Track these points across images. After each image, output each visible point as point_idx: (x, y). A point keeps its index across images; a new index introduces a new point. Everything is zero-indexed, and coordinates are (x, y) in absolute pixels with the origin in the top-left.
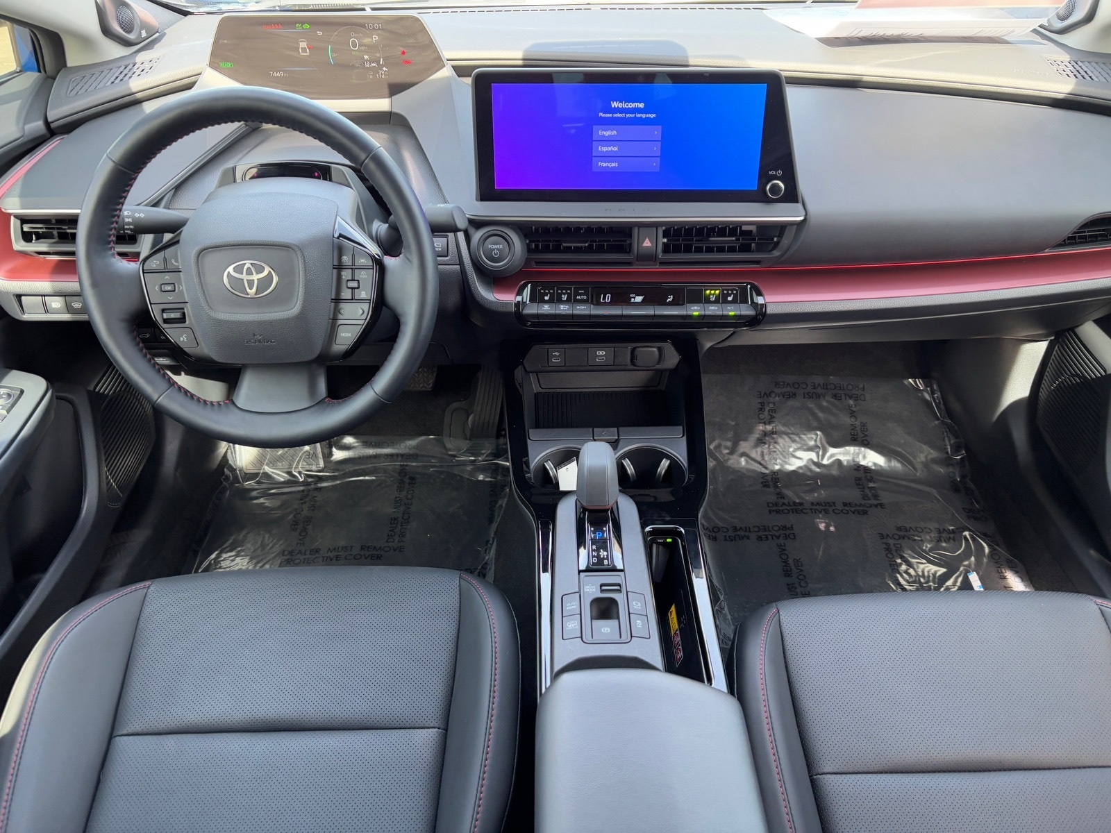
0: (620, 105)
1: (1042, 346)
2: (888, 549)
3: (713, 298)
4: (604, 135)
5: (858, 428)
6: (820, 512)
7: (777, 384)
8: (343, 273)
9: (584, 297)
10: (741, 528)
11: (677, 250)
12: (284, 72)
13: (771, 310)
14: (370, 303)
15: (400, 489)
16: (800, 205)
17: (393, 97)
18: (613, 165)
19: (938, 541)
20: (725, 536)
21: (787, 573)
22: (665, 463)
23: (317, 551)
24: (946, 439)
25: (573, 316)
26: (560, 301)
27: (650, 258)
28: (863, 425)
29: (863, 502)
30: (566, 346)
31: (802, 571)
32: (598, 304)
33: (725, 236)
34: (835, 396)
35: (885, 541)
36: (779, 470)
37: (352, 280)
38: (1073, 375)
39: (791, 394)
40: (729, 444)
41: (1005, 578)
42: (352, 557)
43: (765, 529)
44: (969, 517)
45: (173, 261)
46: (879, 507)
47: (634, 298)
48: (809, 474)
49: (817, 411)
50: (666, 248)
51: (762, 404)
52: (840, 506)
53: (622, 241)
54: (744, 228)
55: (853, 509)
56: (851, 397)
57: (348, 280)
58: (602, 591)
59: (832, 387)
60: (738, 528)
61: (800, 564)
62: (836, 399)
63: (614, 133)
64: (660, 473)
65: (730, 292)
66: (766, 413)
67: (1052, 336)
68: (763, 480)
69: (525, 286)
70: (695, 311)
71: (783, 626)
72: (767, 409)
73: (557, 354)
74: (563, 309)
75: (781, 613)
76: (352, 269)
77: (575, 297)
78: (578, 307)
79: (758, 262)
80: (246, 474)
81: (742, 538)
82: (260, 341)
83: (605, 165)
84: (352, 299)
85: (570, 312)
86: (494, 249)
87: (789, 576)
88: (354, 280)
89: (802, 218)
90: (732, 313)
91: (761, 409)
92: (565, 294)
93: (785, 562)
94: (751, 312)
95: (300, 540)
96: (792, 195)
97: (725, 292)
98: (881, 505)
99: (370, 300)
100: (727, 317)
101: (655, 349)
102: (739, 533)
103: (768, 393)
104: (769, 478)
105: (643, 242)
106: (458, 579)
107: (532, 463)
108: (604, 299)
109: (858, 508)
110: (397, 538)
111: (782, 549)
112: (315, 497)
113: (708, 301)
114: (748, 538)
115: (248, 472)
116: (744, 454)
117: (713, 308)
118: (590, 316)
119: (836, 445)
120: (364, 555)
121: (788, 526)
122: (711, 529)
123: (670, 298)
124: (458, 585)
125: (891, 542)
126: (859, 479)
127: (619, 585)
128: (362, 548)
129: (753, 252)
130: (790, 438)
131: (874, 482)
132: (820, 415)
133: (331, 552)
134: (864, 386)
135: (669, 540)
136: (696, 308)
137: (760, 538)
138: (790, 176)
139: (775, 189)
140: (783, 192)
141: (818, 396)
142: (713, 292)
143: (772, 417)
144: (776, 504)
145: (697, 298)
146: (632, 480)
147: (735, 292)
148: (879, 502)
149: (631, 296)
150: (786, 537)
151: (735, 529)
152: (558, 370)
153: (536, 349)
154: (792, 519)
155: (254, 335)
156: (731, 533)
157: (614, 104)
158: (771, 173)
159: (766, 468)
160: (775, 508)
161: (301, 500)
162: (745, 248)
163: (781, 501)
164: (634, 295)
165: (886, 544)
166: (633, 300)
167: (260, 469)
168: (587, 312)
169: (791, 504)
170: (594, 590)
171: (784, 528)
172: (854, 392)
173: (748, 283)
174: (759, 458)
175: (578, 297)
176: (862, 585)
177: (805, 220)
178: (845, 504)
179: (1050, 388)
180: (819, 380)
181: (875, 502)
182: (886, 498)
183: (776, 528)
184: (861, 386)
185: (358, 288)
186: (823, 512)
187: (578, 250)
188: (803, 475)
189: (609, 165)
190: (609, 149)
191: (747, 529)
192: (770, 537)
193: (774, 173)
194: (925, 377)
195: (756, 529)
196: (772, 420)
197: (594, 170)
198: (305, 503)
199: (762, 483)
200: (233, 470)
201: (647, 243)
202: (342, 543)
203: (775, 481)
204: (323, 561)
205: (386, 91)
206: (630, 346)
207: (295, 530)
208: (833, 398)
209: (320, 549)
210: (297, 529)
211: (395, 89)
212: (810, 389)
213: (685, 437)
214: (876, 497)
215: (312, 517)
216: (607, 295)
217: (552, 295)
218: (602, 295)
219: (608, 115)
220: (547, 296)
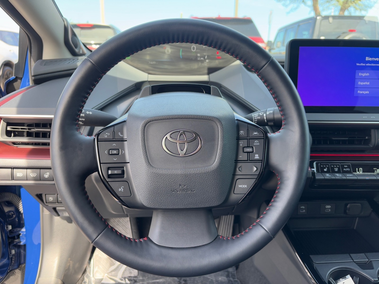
0: (370, 59)
4: (362, 76)
8: (240, 142)
9: (348, 169)
18: (366, 92)
26: (335, 172)
37: (248, 147)
45: (120, 134)
47: (376, 170)
53: (363, 137)
57: (244, 147)
63: (368, 74)
73: (303, 207)
74: (338, 176)
76: (247, 139)
77: (343, 169)
78: (348, 175)
82: (184, 190)
83: (361, 92)
84: (247, 160)
85: (345, 178)
88: (249, 147)
92: (336, 168)
99: (262, 160)
101: (359, 204)
118: (356, 180)
149: (374, 169)
157: (367, 59)
164: (376, 169)
168: (355, 178)
175: (344, 169)
185: (252, 152)
187: (344, 142)
189: (364, 92)
190: (364, 83)
197: (355, 95)
211: (211, 71)
216: (360, 169)
217: (328, 168)
218: (357, 169)
219: (364, 65)
220: (325, 168)
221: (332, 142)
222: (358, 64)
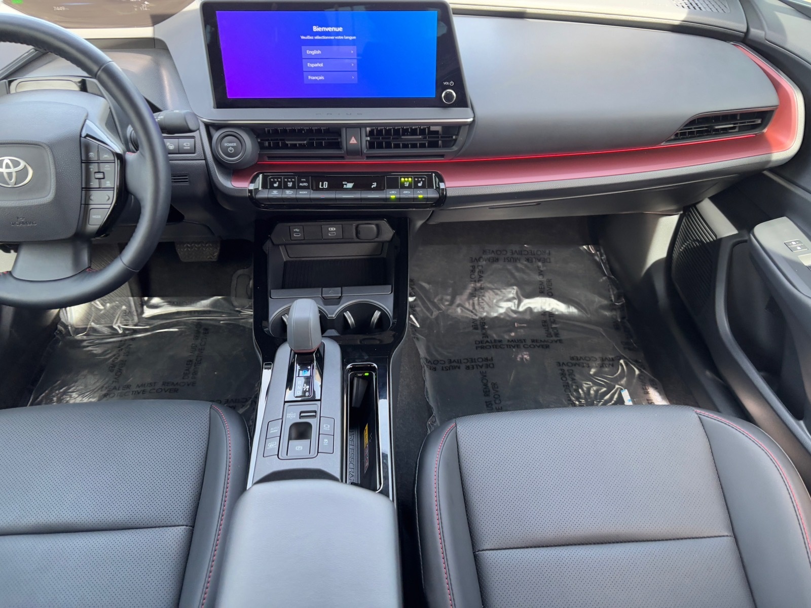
1: (675, 218)
2: (563, 374)
3: (407, 185)
4: (311, 54)
5: (545, 284)
6: (514, 347)
7: (484, 252)
8: (90, 167)
9: (306, 184)
10: (454, 361)
11: (380, 146)
12: (66, 6)
13: (450, 193)
14: (114, 190)
15: (196, 337)
16: (469, 110)
17: (156, 26)
18: (320, 78)
19: (601, 367)
20: (443, 367)
21: (486, 393)
22: (377, 314)
23: (128, 387)
24: (611, 290)
25: (297, 199)
26: (287, 188)
27: (356, 152)
28: (549, 281)
29: (547, 339)
30: (303, 224)
31: (497, 391)
32: (317, 189)
33: (417, 135)
34: (528, 260)
35: (561, 367)
36: (486, 316)
37: (98, 172)
38: (694, 241)
39: (495, 259)
40: (449, 297)
41: (648, 393)
42: (155, 391)
43: (472, 360)
44: (625, 348)
46: (558, 342)
47: (346, 184)
48: (508, 318)
49: (514, 271)
50: (371, 145)
51: (474, 267)
52: (529, 343)
53: (335, 139)
54: (433, 128)
55: (538, 344)
56: (539, 260)
57: (95, 172)
58: (301, 417)
59: (526, 253)
60: (452, 360)
61: (496, 387)
62: (528, 262)
63: (319, 52)
64: (373, 322)
65: (420, 179)
66: (476, 274)
67: (680, 211)
68: (473, 324)
69: (257, 176)
70: (393, 195)
71: (459, 437)
72: (477, 270)
73: (296, 230)
74: (289, 193)
75: (458, 427)
76: (98, 163)
77: (299, 184)
78: (301, 192)
79: (442, 156)
80: (76, 329)
81: (454, 368)
82: (23, 223)
83: (314, 78)
84: (100, 188)
85: (294, 196)
86: (229, 147)
87: (488, 395)
88: (100, 172)
89: (471, 120)
90: (421, 196)
91: (472, 271)
92: (290, 182)
93: (486, 385)
94: (436, 195)
95: (115, 378)
96: (462, 101)
97: (416, 179)
98: (560, 341)
99: (114, 188)
100: (417, 199)
101: (373, 226)
102: (453, 364)
103: (477, 258)
104: (478, 323)
105: (350, 141)
106: (209, 409)
107: (271, 316)
108: (322, 186)
109: (542, 343)
110: (191, 376)
111: (484, 376)
112: (130, 345)
113: (403, 187)
114: (459, 368)
115: (77, 327)
116: (459, 305)
117: (406, 192)
118: (310, 199)
119: (529, 296)
120: (165, 389)
121: (489, 358)
122: (432, 362)
123: (374, 185)
124: (209, 413)
125: (566, 368)
126: (545, 322)
127: (315, 412)
128: (163, 384)
129: (440, 147)
130: (494, 292)
131: (556, 324)
132: (517, 274)
133: (139, 387)
134: (549, 252)
135: (367, 374)
136: (393, 192)
137: (468, 368)
138: (460, 87)
139: (449, 96)
140: (454, 99)
141: (515, 260)
142: (406, 179)
143: (481, 277)
144: (482, 342)
145: (395, 184)
146: (351, 327)
147: (423, 179)
148: (559, 338)
149: (344, 183)
150: (487, 366)
151: (450, 361)
152: (300, 243)
153: (280, 227)
154: (493, 353)
155: (18, 218)
156: (447, 365)
157: (315, 29)
158: (445, 83)
159: (476, 315)
160: (480, 345)
161: (119, 347)
162: (433, 145)
163: (486, 339)
164: (346, 183)
165: (561, 370)
166: (345, 186)
167: (88, 325)
168: (308, 196)
169: (493, 341)
170: (294, 417)
171: (487, 359)
172: (542, 256)
173: (432, 172)
174: (471, 308)
175: (301, 184)
176: (541, 401)
177: (474, 121)
178: (533, 341)
179: (679, 250)
180: (515, 248)
181: (556, 339)
182: (564, 335)
183: (480, 360)
184: (547, 252)
185: (104, 178)
186: (516, 347)
187: (302, 147)
188: (503, 320)
189: (317, 78)
190: (316, 65)
191: (459, 362)
192: (475, 367)
193: (448, 83)
194: (595, 243)
195: (466, 361)
196: (481, 279)
197: (305, 82)
198: (122, 350)
199: (473, 326)
200: (66, 326)
201: (353, 141)
202: (149, 380)
203: (482, 325)
204: (132, 394)
205: (150, 21)
206: (355, 223)
207: (112, 371)
208: (526, 261)
209: (131, 386)
210: (113, 370)
211: (157, 19)
212: (509, 255)
213: (393, 294)
214: (557, 335)
215: (126, 361)
216: (325, 183)
217: (280, 183)
218: (321, 183)
219: (312, 38)
220: (276, 183)
221: (285, 147)
222: (303, 37)
